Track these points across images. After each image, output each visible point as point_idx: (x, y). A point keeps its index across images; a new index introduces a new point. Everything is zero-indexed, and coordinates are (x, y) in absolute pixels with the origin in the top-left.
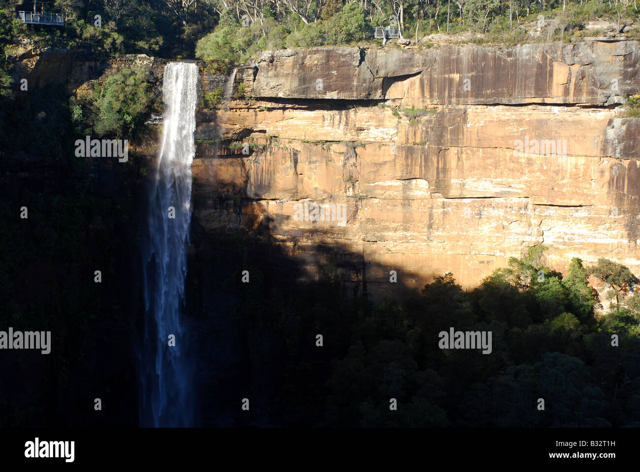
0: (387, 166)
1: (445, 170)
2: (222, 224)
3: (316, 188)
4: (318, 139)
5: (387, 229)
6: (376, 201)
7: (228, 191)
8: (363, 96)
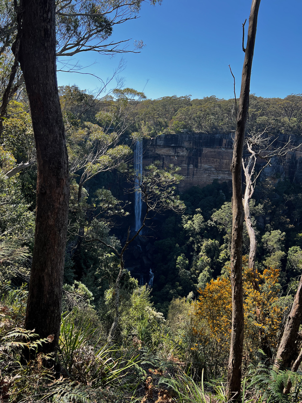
4: (169, 155)
8: (180, 145)
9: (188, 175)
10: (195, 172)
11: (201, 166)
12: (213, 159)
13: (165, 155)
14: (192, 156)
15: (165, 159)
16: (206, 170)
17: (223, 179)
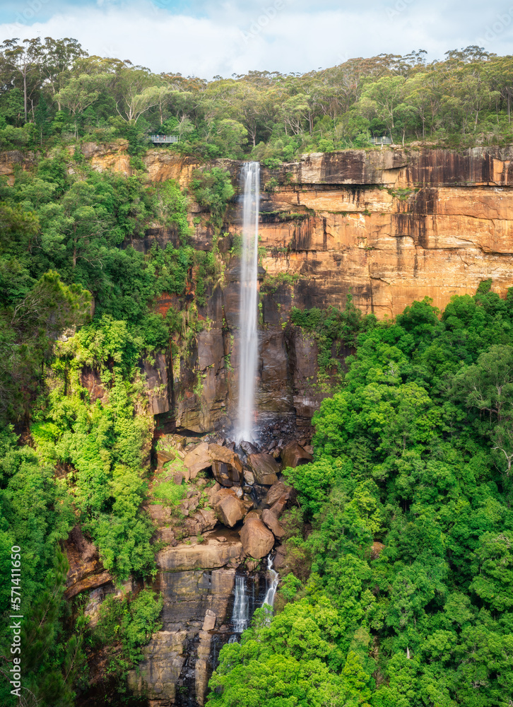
0: (386, 228)
1: (425, 230)
2: (277, 267)
3: (339, 243)
4: (340, 210)
5: (386, 269)
6: (379, 251)
7: (280, 245)
8: (369, 181)
9: (399, 270)
10: (420, 258)
11: (436, 241)
12: (470, 218)
13: (329, 212)
14: (408, 212)
15: (329, 222)
16: (452, 250)
17: (506, 279)
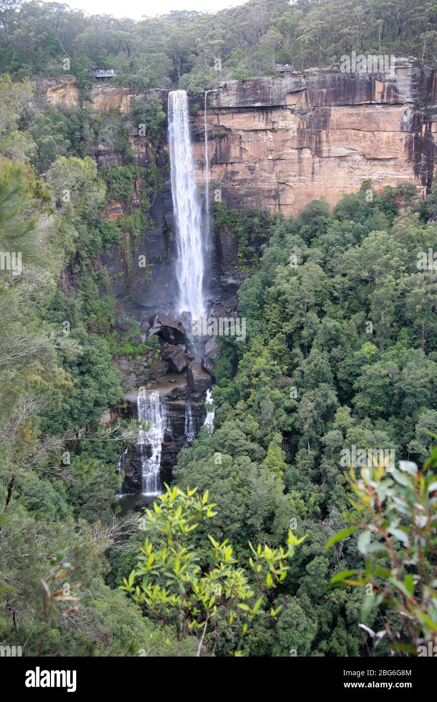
0: (289, 142)
3: (252, 156)
4: (252, 129)
5: (290, 175)
6: (284, 161)
8: (275, 103)
9: (300, 175)
10: (317, 165)
11: (329, 151)
12: (356, 131)
13: (244, 131)
14: (307, 128)
15: (244, 139)
16: (342, 158)
17: (383, 179)
